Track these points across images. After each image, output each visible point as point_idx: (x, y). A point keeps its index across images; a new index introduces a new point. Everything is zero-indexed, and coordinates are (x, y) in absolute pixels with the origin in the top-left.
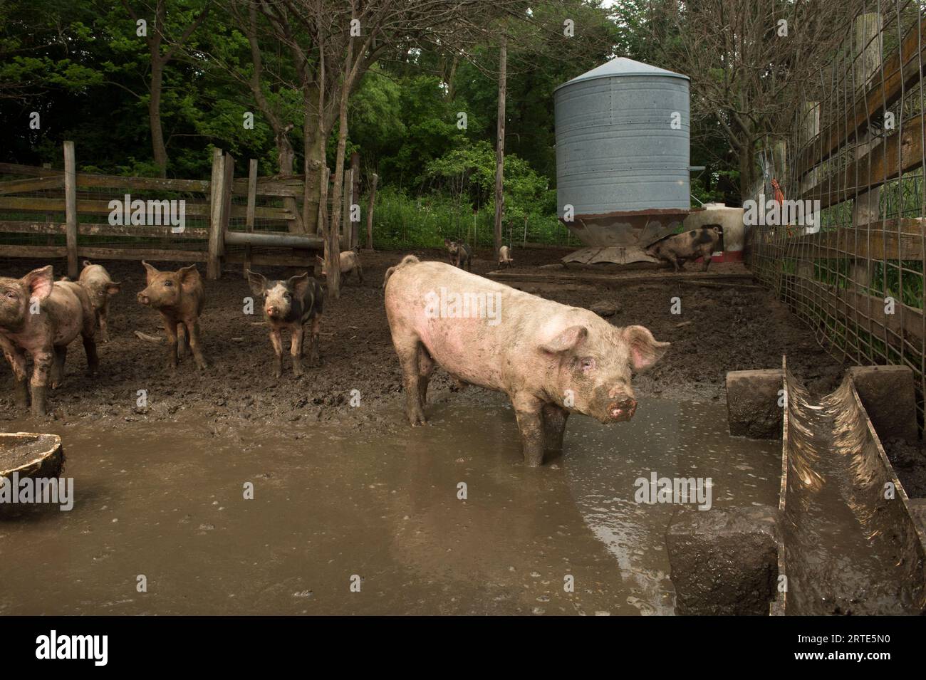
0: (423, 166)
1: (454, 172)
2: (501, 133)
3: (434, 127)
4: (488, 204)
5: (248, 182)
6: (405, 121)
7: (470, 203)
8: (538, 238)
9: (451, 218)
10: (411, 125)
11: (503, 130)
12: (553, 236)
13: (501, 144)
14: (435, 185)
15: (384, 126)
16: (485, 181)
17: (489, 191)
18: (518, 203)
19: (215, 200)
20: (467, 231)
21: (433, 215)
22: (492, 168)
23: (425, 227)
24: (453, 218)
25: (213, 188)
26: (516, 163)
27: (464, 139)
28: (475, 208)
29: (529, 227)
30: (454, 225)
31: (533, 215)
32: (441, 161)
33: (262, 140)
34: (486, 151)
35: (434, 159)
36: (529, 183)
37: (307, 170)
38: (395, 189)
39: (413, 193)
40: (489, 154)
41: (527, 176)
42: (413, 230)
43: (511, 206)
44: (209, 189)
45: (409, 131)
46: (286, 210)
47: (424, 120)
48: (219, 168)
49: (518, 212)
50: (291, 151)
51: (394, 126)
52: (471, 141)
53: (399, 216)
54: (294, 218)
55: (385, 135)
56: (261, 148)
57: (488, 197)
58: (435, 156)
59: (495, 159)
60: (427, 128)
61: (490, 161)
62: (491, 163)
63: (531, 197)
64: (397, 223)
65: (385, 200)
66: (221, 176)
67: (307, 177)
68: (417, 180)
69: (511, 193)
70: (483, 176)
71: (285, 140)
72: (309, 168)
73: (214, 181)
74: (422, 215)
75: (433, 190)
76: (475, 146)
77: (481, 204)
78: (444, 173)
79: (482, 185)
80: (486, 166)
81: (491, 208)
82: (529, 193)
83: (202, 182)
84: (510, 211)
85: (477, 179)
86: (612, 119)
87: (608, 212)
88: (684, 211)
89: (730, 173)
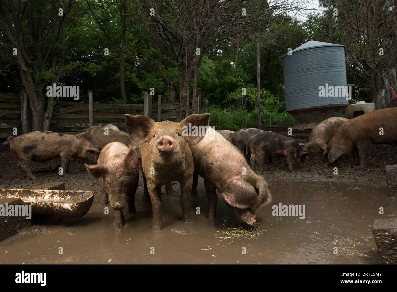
0: (226, 96)
1: (239, 97)
2: (259, 79)
3: (230, 80)
4: (254, 109)
5: (158, 104)
6: (218, 78)
7: (246, 110)
8: (277, 123)
9: (238, 116)
10: (220, 79)
11: (259, 78)
12: (283, 121)
13: (259, 84)
14: (231, 103)
15: (210, 80)
16: (252, 100)
17: (254, 104)
18: (267, 109)
19: (145, 111)
20: (245, 121)
21: (231, 115)
22: (255, 95)
23: (228, 120)
24: (239, 116)
25: (145, 107)
26: (265, 92)
27: (243, 84)
28: (248, 112)
29: (272, 118)
30: (240, 119)
31: (273, 113)
32: (233, 93)
33: (162, 88)
34: (251, 88)
35: (230, 93)
36: (271, 100)
37: (181, 98)
38: (215, 106)
39: (222, 107)
40: (253, 89)
41: (270, 97)
42: (223, 122)
43: (264, 110)
44: (143, 108)
45: (219, 82)
46: (173, 114)
47: (225, 77)
48: (147, 99)
49: (267, 112)
50: (174, 91)
51: (213, 80)
52: (245, 84)
53: (217, 117)
54: (176, 117)
55: (210, 84)
56: (162, 92)
57: (254, 107)
58: (230, 92)
59: (256, 91)
60: (227, 80)
61: (254, 92)
62: (254, 93)
63: (272, 106)
64: (216, 119)
65: (211, 110)
66: (148, 102)
67: (181, 101)
68: (224, 101)
69: (264, 105)
70: (251, 98)
71: (171, 87)
72: (181, 97)
73: (145, 104)
74: (226, 116)
75: (231, 105)
76: (247, 86)
77: (251, 110)
78: (234, 98)
79: (251, 102)
80: (252, 94)
81: (256, 111)
82: (271, 104)
83: (140, 105)
84: (264, 112)
85: (249, 100)
86: (309, 67)
87: (309, 107)
88: (345, 104)
89: (365, 89)
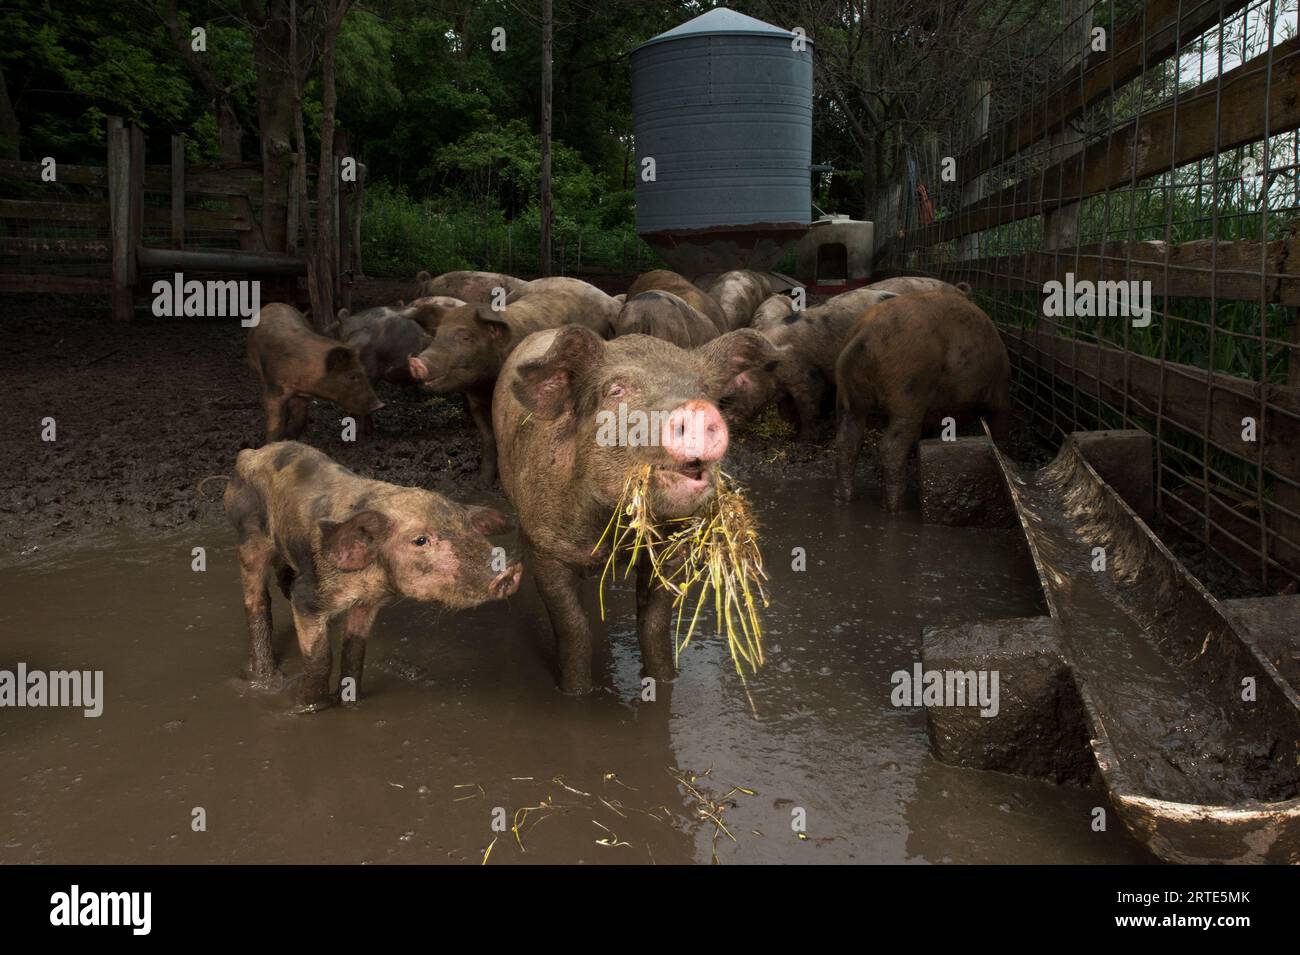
0: (429, 154)
1: (476, 164)
2: (548, 108)
3: (444, 96)
4: (527, 211)
5: (170, 170)
6: (399, 83)
7: (501, 209)
8: (597, 260)
9: (474, 230)
10: (409, 90)
11: (550, 106)
12: (618, 256)
13: (548, 126)
14: (450, 182)
15: (370, 91)
16: (522, 178)
17: (527, 193)
18: (568, 211)
19: (117, 198)
20: (498, 250)
21: (448, 226)
22: (530, 159)
23: (437, 242)
24: (478, 231)
25: (113, 179)
26: (564, 154)
27: (489, 117)
28: (508, 217)
29: (585, 244)
30: (479, 241)
31: (588, 227)
32: (456, 148)
33: (180, 105)
34: (519, 134)
35: (446, 145)
36: (580, 182)
37: (265, 156)
38: (390, 187)
39: (417, 194)
40: (525, 139)
41: (579, 172)
42: (420, 248)
43: (558, 215)
44: (105, 179)
45: (406, 100)
46: (235, 217)
47: (428, 86)
48: (121, 147)
49: (568, 223)
50: (237, 124)
51: (384, 92)
52: (499, 120)
53: (399, 227)
54: (249, 228)
55: (371, 105)
56: (180, 118)
57: (526, 201)
58: (446, 140)
59: (537, 147)
60: (433, 97)
61: (527, 150)
62: (529, 152)
63: (585, 203)
64: (396, 237)
65: (376, 202)
66: (125, 161)
67: (267, 166)
68: (422, 174)
69: (558, 196)
70: (517, 171)
71: (226, 107)
72: (269, 152)
73: (112, 169)
74: (433, 226)
75: (447, 189)
76: (504, 127)
77: (517, 212)
78: (461, 165)
79: (517, 183)
80: (522, 157)
81: (534, 217)
82: (582, 197)
83: (91, 168)
84: (558, 222)
85: (510, 176)
86: (712, 95)
87: (706, 226)
88: (804, 226)
89: (849, 173)
